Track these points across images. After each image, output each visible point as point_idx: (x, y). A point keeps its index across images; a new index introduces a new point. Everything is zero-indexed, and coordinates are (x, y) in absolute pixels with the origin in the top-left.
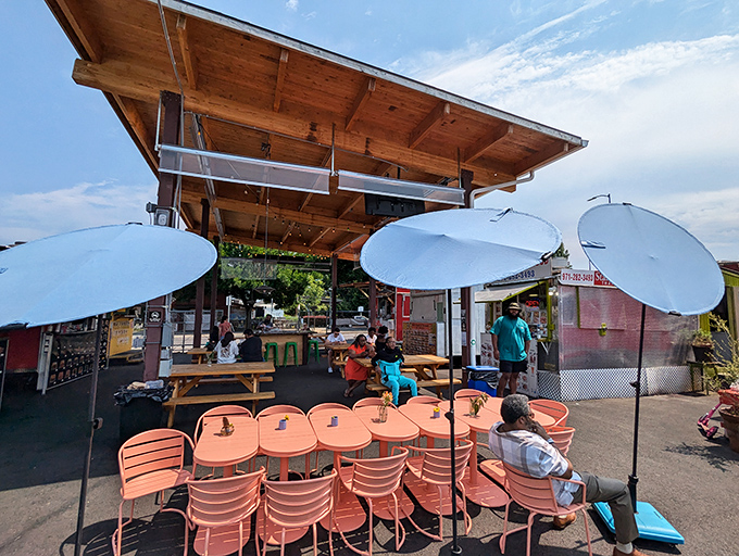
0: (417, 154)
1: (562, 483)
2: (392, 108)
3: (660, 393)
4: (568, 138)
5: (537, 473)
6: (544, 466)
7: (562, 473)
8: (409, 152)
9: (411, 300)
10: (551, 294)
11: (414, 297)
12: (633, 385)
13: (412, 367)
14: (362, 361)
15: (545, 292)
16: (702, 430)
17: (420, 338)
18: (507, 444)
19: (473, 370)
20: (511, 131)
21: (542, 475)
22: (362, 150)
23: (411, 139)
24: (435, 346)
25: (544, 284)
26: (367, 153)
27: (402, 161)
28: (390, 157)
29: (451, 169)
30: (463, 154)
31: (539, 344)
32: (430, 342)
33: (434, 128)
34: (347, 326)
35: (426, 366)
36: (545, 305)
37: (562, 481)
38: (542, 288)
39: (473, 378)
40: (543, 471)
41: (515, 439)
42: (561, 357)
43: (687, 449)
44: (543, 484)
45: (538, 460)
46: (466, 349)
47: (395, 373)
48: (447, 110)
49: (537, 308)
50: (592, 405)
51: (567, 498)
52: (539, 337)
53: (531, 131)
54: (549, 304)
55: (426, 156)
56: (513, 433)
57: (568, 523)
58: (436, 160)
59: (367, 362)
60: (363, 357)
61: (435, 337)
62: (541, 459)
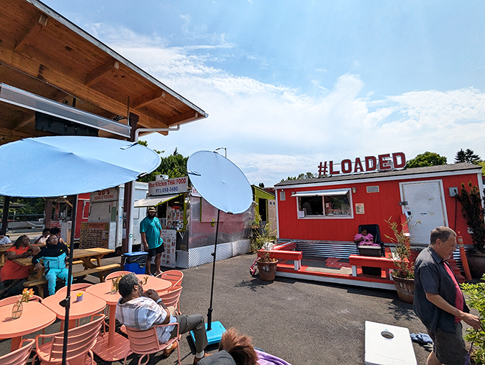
0: (93, 92)
1: (164, 328)
2: (68, 48)
3: (238, 255)
4: (198, 110)
5: (145, 327)
6: (149, 320)
7: (162, 321)
8: (85, 88)
9: (90, 205)
10: (186, 202)
11: (93, 203)
12: (212, 254)
13: (78, 259)
14: (22, 261)
15: (183, 201)
16: (251, 272)
17: (95, 235)
18: (126, 311)
19: (129, 256)
20: (163, 95)
21: (148, 327)
22: (36, 74)
23: (87, 79)
24: (107, 240)
25: (183, 196)
26: (40, 77)
27: (78, 93)
28: (65, 87)
29: (122, 111)
30: (132, 102)
31: (178, 234)
32: (104, 237)
33: (107, 76)
34: (30, 228)
35: (93, 257)
36: (183, 209)
37: (164, 326)
38: (181, 198)
39: (128, 262)
40: (149, 324)
41: (132, 306)
42: (190, 240)
43: (243, 284)
44: (150, 333)
45: (146, 317)
46: (125, 241)
47: (57, 267)
48: (117, 66)
49: (178, 211)
50: (205, 268)
51: (167, 336)
52: (178, 229)
53: (176, 99)
54: (185, 208)
55: (102, 96)
56: (130, 302)
57: (173, 350)
58: (110, 100)
59: (27, 262)
60: (24, 256)
61: (108, 234)
62: (148, 315)
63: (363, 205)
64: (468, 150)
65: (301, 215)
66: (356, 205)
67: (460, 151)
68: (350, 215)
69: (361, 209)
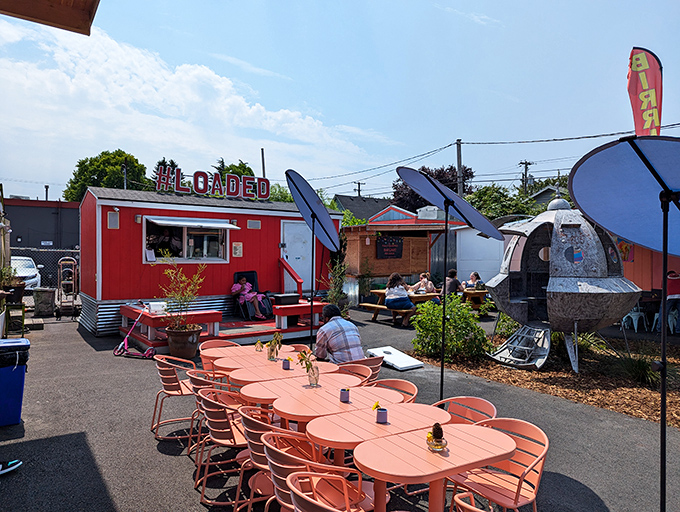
63: (241, 244)
64: (172, 162)
65: (149, 256)
66: (234, 244)
67: (161, 160)
68: (225, 258)
69: (239, 249)
